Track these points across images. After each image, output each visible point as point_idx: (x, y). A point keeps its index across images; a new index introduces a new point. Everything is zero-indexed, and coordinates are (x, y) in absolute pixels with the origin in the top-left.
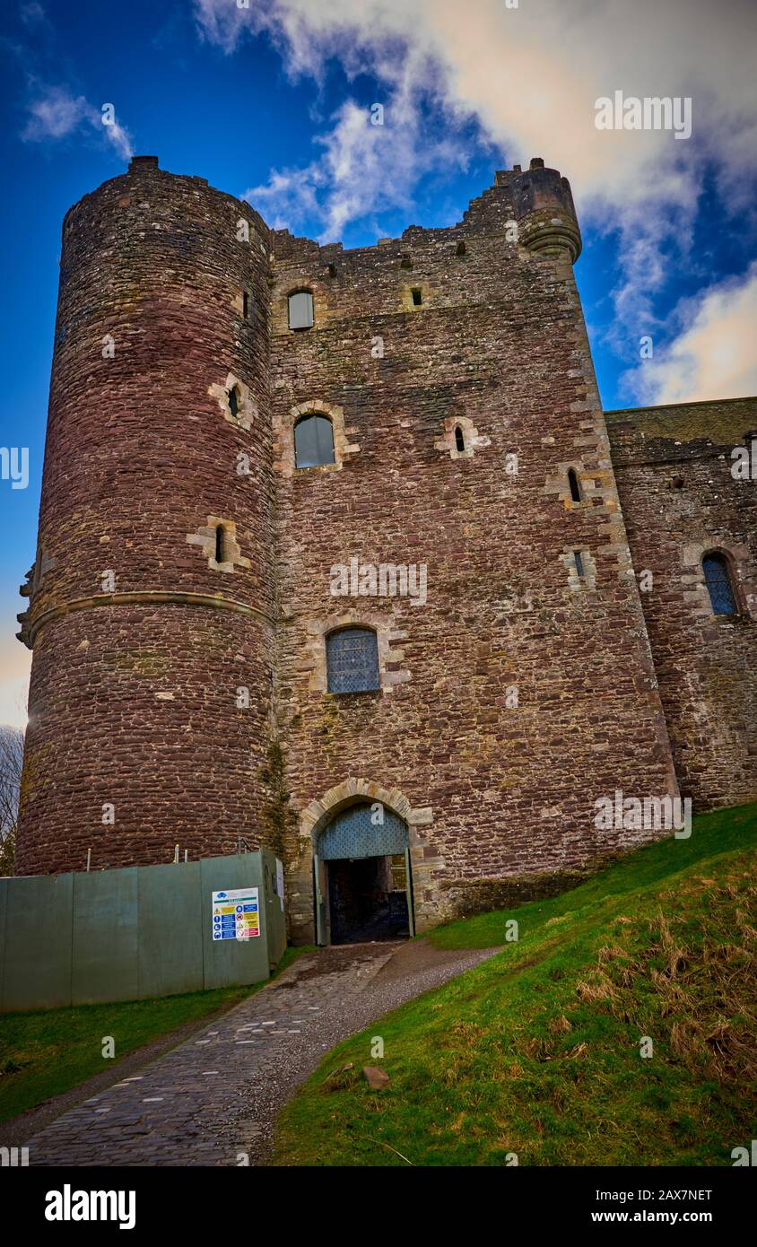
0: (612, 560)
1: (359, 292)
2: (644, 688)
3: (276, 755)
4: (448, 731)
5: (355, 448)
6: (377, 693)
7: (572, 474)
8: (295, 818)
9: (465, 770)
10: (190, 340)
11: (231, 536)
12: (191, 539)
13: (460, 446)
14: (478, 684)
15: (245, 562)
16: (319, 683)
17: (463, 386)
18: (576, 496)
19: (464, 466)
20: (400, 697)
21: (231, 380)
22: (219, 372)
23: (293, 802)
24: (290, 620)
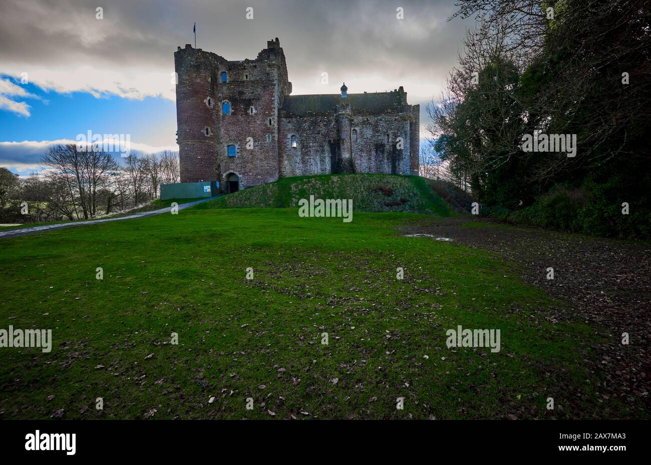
0: (274, 137)
1: (235, 74)
2: (275, 159)
3: (219, 166)
4: (245, 164)
5: (233, 111)
6: (235, 157)
7: (270, 120)
8: (222, 175)
9: (248, 170)
10: (200, 90)
11: (209, 130)
12: (202, 131)
13: (252, 112)
14: (250, 157)
15: (212, 134)
16: (226, 154)
17: (253, 99)
18: (270, 124)
19: (252, 116)
20: (238, 158)
21: (208, 98)
22: (205, 98)
23: (222, 173)
24: (222, 143)
